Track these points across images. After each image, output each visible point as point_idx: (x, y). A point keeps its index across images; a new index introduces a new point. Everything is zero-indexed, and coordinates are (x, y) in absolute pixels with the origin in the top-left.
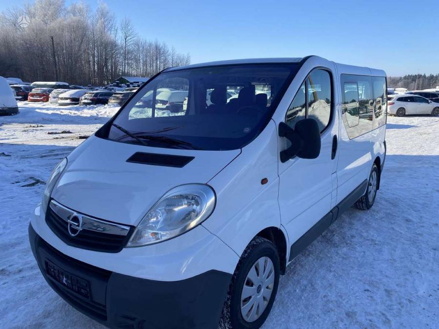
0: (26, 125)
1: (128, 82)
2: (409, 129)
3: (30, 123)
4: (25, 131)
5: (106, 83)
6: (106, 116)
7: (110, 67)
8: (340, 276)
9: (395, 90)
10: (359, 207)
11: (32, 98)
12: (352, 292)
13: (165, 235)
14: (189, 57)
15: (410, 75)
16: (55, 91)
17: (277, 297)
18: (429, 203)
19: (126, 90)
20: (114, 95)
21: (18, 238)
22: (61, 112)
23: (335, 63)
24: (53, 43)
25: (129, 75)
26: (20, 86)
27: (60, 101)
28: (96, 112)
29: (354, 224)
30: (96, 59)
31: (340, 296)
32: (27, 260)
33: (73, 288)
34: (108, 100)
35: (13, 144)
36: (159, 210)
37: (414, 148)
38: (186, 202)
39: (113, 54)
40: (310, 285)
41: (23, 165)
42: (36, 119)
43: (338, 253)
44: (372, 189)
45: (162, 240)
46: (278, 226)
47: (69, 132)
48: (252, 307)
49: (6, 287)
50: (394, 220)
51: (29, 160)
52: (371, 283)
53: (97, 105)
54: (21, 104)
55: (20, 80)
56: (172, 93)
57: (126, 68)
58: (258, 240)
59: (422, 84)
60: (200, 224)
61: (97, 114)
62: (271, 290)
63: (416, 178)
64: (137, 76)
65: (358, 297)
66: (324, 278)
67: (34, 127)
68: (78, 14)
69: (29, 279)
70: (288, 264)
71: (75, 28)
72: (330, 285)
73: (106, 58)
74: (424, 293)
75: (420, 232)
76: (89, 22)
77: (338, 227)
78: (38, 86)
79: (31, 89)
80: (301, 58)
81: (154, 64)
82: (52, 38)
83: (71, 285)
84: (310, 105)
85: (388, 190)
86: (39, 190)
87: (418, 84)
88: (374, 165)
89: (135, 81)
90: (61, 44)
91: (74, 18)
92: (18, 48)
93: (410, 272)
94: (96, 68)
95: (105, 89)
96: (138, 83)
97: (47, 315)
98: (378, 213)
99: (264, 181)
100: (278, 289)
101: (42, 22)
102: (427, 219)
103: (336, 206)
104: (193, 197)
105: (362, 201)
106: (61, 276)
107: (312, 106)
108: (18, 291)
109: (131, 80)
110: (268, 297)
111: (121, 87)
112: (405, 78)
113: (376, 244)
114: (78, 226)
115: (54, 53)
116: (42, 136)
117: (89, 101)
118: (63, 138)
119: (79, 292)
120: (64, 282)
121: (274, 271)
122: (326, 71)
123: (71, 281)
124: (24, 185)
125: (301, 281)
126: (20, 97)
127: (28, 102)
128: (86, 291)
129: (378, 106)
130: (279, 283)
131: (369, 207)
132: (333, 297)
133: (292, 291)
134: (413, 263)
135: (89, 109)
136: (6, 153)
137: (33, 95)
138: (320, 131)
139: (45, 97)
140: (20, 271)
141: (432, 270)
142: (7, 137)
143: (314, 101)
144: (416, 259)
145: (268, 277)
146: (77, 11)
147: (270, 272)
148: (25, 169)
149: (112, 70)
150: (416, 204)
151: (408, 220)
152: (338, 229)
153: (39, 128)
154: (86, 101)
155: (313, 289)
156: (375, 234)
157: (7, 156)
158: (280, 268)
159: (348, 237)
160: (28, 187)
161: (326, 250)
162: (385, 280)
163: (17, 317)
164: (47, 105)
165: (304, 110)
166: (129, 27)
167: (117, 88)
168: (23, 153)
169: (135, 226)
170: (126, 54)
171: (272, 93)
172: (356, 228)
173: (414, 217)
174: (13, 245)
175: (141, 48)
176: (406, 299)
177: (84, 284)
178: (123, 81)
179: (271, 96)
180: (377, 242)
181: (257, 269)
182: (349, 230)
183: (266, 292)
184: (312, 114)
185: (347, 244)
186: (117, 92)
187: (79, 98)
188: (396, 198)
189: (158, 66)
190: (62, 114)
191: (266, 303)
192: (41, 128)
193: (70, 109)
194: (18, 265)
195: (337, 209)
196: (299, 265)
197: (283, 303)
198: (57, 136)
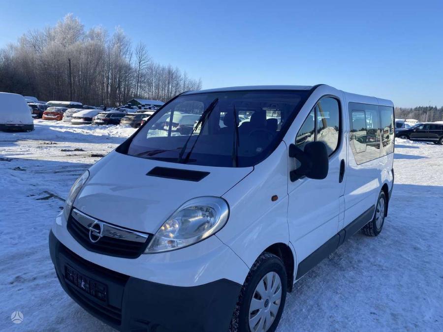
0: (41, 142)
1: (140, 104)
2: (419, 160)
3: (44, 140)
4: (39, 147)
5: (118, 104)
6: (117, 136)
7: (123, 89)
8: (347, 298)
9: (405, 121)
10: (366, 233)
11: (46, 116)
12: (358, 314)
13: (181, 243)
14: (200, 83)
15: (421, 106)
16: (69, 110)
17: (284, 315)
18: (437, 232)
19: (138, 112)
20: (126, 116)
21: (32, 247)
22: (74, 131)
23: (343, 92)
24: (70, 64)
25: (141, 98)
26: (36, 104)
27: (74, 120)
28: (108, 132)
29: (361, 249)
30: (110, 81)
31: (345, 317)
32: (41, 269)
33: (90, 292)
34: (120, 121)
35: (27, 160)
36: (177, 220)
37: (424, 179)
38: (201, 214)
39: (126, 77)
40: (316, 306)
41: (37, 180)
42: (50, 136)
43: (344, 276)
44: (380, 216)
45: (178, 248)
46: (287, 243)
47: (81, 150)
48: (259, 321)
49: (21, 293)
50: (401, 247)
51: (43, 175)
52: (377, 307)
53: (109, 125)
54: (36, 122)
55: (35, 99)
56: (183, 117)
57: (139, 91)
58: (267, 255)
59: (433, 116)
60: (214, 234)
61: (109, 134)
62: (278, 306)
63: (425, 208)
64: (149, 99)
65: (364, 319)
66: (330, 299)
67: (47, 144)
68: (96, 38)
69: (43, 287)
70: (295, 282)
71: (92, 51)
72: (336, 306)
73: (119, 80)
74: (430, 318)
75: (427, 260)
76: (106, 46)
77: (345, 251)
78: (54, 105)
79: (46, 107)
80: (311, 86)
81: (166, 88)
82: (70, 60)
83: (89, 289)
84: (319, 132)
85: (397, 218)
86: (53, 204)
87: (430, 116)
88: (381, 192)
89: (147, 103)
90: (78, 66)
91: (92, 42)
92: (36, 68)
93: (417, 298)
94: (109, 90)
95: (117, 110)
96: (150, 105)
97: (60, 321)
98: (386, 240)
99: (274, 198)
100: (285, 307)
101: (61, 45)
102: (435, 247)
103: (343, 229)
104: (207, 209)
105: (369, 227)
106: (79, 280)
107: (321, 132)
108: (33, 298)
109: (143, 102)
110: (275, 313)
111: (132, 108)
112: (416, 109)
113: (383, 270)
114: (99, 233)
115: (70, 73)
116: (55, 153)
117: (101, 121)
118: (76, 155)
119: (96, 296)
120: (83, 286)
121: (281, 287)
122: (335, 98)
123: (89, 285)
124: (39, 198)
125: (308, 301)
126: (35, 115)
127: (42, 120)
128: (103, 295)
129: (385, 135)
130: (286, 302)
131: (376, 233)
132: (339, 318)
133: (298, 311)
134: (420, 289)
135: (101, 129)
136: (21, 168)
137: (47, 114)
138: (328, 155)
139: (59, 116)
140: (35, 279)
141: (438, 297)
142: (22, 153)
143: (323, 128)
144: (423, 286)
145: (275, 293)
146: (95, 36)
147: (277, 288)
148: (39, 183)
149: (125, 92)
150: (424, 233)
151: (416, 249)
152: (345, 254)
153: (53, 145)
154: (98, 121)
155: (319, 309)
156: (382, 260)
157: (22, 170)
158: (287, 286)
159: (355, 261)
160: (43, 201)
161: (333, 273)
162: (391, 304)
163: (31, 322)
164: (60, 123)
165: (313, 136)
166: (144, 52)
167: (129, 109)
168: (37, 168)
169: (154, 234)
170: (140, 77)
171: (282, 119)
172: (363, 253)
173: (422, 245)
174: (28, 255)
175: (154, 73)
176: (412, 324)
177: (102, 289)
178: (134, 103)
179: (282, 121)
180: (384, 268)
181: (265, 284)
182: (356, 255)
183: (273, 308)
184: (321, 140)
185: (354, 268)
186: (129, 113)
187: (92, 118)
188: (404, 226)
189: (170, 90)
190: (75, 132)
191: (273, 319)
192: (55, 145)
193: (82, 128)
194: (33, 274)
195: (344, 231)
196: (306, 286)
197: (289, 321)
198: (70, 153)
